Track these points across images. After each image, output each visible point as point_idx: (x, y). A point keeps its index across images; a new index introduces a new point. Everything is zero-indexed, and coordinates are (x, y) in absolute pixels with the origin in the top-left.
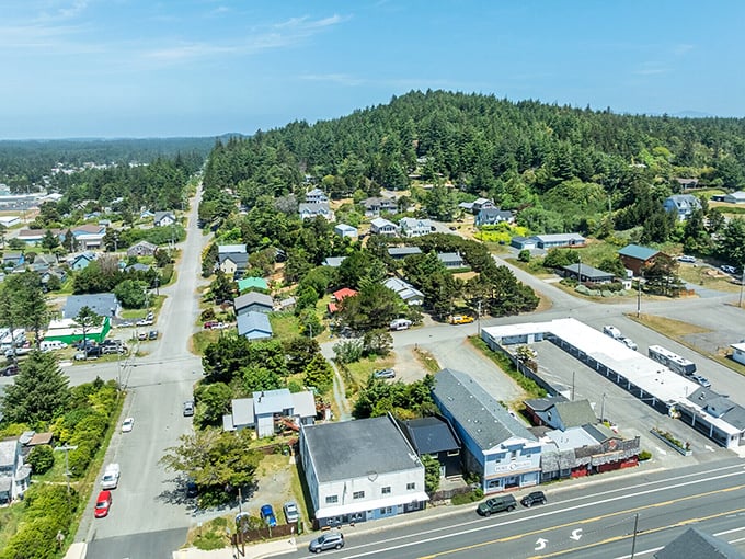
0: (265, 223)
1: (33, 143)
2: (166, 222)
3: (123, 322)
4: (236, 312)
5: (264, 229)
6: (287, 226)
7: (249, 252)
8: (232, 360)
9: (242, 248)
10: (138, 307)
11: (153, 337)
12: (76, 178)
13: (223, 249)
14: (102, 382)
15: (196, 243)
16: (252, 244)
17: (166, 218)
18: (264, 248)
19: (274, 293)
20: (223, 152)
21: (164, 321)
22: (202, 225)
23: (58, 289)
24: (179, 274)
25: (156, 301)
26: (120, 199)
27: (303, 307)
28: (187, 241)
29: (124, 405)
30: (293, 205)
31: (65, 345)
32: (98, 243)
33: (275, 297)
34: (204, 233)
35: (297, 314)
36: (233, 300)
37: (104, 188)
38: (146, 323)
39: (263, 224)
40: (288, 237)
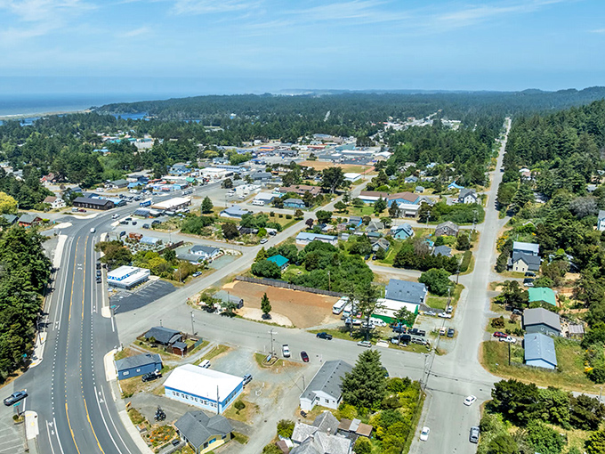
0: (561, 229)
1: (373, 95)
2: (469, 200)
3: (428, 310)
4: (524, 327)
5: (559, 235)
6: (584, 236)
7: (541, 255)
8: (520, 404)
9: (535, 248)
10: (441, 295)
11: (450, 334)
12: (401, 137)
13: (517, 245)
14: (409, 382)
15: (492, 228)
16: (545, 245)
17: (470, 196)
18: (558, 259)
19: (561, 312)
20: (525, 130)
21: (460, 317)
22: (499, 207)
23: (383, 258)
24: (476, 261)
25: (456, 291)
26: (433, 164)
27: (591, 341)
28: (484, 223)
29: (424, 408)
30: (591, 207)
31: (385, 324)
32: (414, 213)
33: (563, 316)
34: (501, 217)
35: (584, 347)
36: (522, 310)
37: (422, 154)
38: (446, 316)
39: (559, 230)
40: (584, 249)
